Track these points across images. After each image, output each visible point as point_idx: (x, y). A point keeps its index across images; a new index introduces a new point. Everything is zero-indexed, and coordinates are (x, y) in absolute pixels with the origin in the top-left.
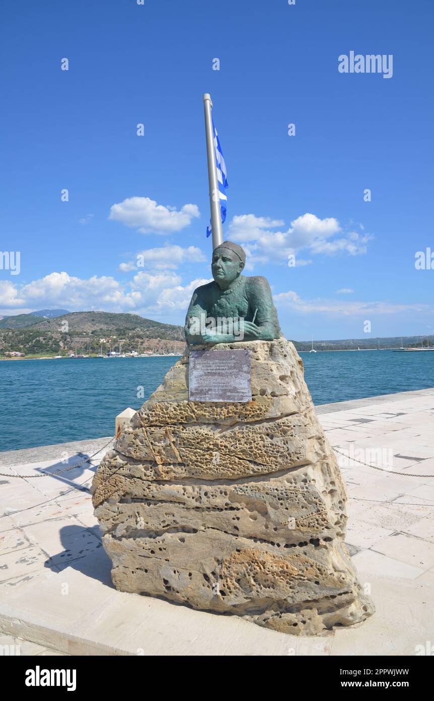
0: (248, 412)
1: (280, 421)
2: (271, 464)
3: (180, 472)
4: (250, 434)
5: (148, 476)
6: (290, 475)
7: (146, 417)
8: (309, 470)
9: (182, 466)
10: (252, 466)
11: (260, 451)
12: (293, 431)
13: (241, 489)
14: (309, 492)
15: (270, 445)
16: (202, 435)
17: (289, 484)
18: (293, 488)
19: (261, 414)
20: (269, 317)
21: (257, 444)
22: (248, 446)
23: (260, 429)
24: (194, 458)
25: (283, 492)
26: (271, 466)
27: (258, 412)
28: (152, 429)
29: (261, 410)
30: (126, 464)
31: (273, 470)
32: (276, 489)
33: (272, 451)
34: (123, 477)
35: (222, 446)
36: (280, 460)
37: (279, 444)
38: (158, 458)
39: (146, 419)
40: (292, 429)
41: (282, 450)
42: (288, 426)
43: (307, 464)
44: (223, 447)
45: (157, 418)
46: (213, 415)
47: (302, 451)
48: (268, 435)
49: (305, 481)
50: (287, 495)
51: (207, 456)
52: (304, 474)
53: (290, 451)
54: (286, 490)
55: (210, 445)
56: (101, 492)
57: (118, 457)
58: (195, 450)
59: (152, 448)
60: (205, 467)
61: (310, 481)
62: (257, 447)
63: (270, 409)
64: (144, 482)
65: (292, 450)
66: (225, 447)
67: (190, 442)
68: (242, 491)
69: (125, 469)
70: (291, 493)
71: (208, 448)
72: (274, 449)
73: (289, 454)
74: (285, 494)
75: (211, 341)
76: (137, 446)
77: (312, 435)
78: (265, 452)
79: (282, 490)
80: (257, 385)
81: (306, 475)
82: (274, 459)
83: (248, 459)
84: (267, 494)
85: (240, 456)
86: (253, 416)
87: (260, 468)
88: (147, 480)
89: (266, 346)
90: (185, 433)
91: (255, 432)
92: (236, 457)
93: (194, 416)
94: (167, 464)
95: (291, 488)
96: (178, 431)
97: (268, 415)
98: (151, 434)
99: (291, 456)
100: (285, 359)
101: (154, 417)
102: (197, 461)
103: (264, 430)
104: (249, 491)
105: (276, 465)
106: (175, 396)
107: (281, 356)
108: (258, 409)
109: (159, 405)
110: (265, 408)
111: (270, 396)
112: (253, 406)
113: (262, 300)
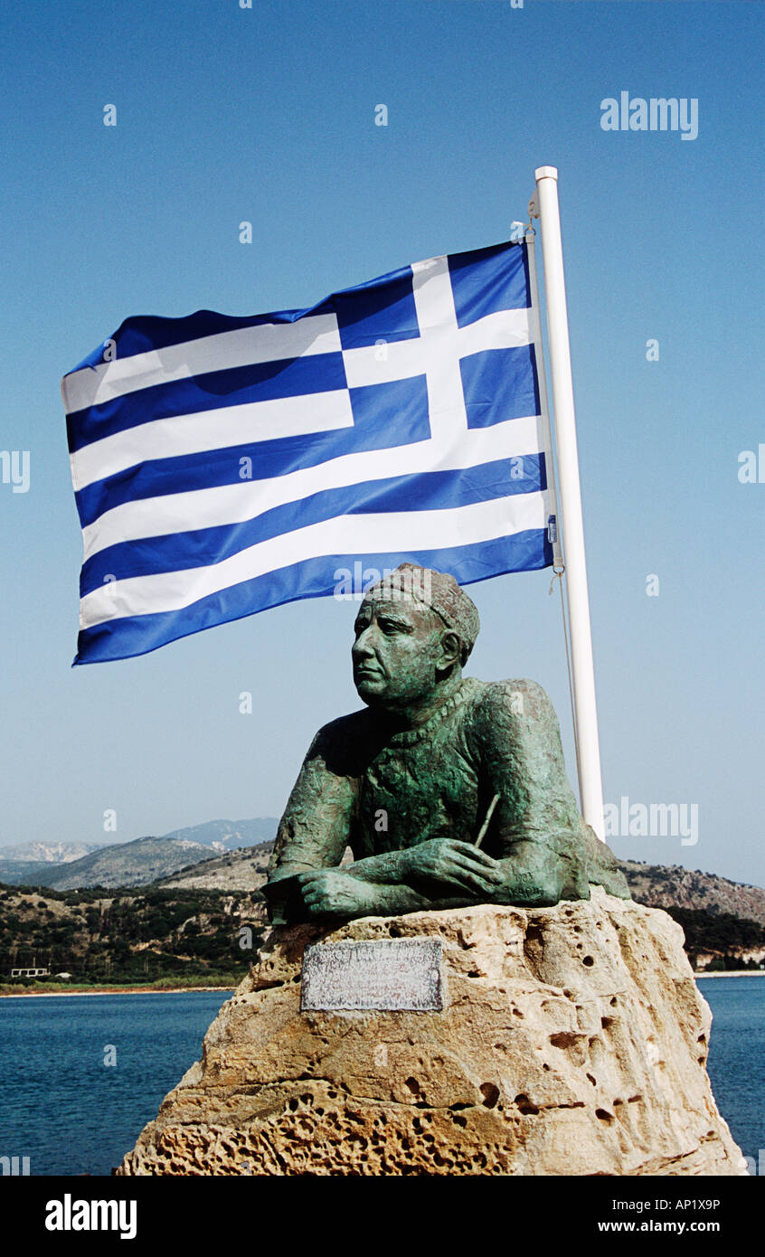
0: (443, 1170)
20: (535, 823)
63: (513, 1159)
80: (472, 1071)
100: (587, 973)
106: (231, 1101)
107: (575, 962)
108: (476, 1159)
109: (183, 1135)
110: (498, 1155)
111: (514, 1111)
112: (458, 1145)
113: (513, 762)
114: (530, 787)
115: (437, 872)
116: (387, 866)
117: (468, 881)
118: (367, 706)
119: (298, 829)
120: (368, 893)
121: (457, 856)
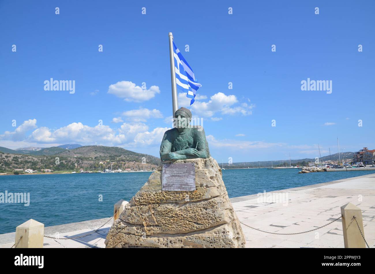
0: (194, 196)
1: (210, 200)
2: (206, 224)
3: (157, 230)
4: (195, 208)
5: (139, 233)
6: (216, 230)
7: (138, 200)
8: (226, 226)
9: (157, 226)
10: (196, 225)
11: (200, 217)
12: (217, 205)
13: (190, 238)
14: (226, 238)
15: (205, 214)
16: (169, 209)
17: (216, 235)
18: (217, 236)
19: (200, 197)
20: (204, 146)
21: (199, 213)
22: (194, 214)
23: (200, 205)
24: (164, 222)
26: (206, 225)
27: (199, 196)
28: (142, 206)
29: (200, 195)
30: (126, 227)
31: (207, 227)
32: (209, 237)
33: (207, 217)
34: (124, 234)
35: (179, 215)
36: (210, 221)
37: (210, 213)
38: (144, 223)
39: (138, 201)
40: (217, 204)
41: (211, 216)
42: (215, 203)
43: (225, 223)
44: (180, 215)
45: (144, 200)
46: (175, 198)
47: (222, 216)
48: (204, 208)
49: (224, 232)
50: (214, 240)
51: (172, 221)
52: (223, 229)
53: (216, 217)
54: (214, 237)
55: (173, 214)
56: (111, 243)
57: (121, 223)
58: (165, 218)
59: (141, 217)
60: (170, 227)
61: (226, 233)
62: (198, 215)
63: (205, 194)
64: (136, 236)
65: (217, 216)
66: (181, 215)
67: (163, 213)
68: (190, 239)
69: (125, 229)
70: (217, 239)
71: (172, 216)
72: (207, 215)
73: (215, 218)
74: (213, 240)
75: (174, 158)
76: (133, 216)
77: (227, 208)
78: (203, 217)
79: (212, 238)
80: (198, 182)
81: (224, 229)
82: (207, 221)
83: (194, 221)
84: (204, 240)
85: (189, 220)
86: (196, 198)
87: (200, 226)
88: (138, 235)
89: (203, 161)
90: (159, 208)
91: (197, 206)
92: (187, 220)
93: (164, 199)
94: (149, 226)
95: (216, 237)
96: (156, 207)
97: (204, 197)
98: (141, 209)
99: (216, 219)
100: (213, 168)
101: (143, 200)
102: (166, 224)
103: (202, 206)
104: (194, 239)
105: (209, 224)
106: (155, 188)
107: (210, 166)
108: (199, 194)
109: (145, 193)
110: (203, 194)
111: (205, 187)
112: (196, 193)
113: (200, 137)
115: (191, 153)
116: (182, 152)
119: (165, 147)
121: (194, 151)
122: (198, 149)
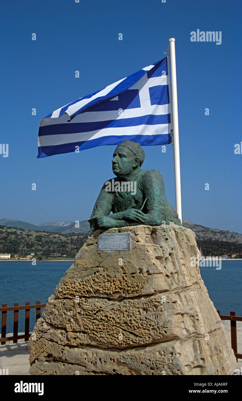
0: (129, 289)
1: (152, 297)
2: (145, 336)
3: (84, 339)
4: (131, 308)
5: (62, 341)
6: (158, 347)
7: (61, 290)
8: (177, 344)
9: (85, 334)
10: (132, 336)
11: (137, 324)
12: (162, 306)
13: (124, 357)
14: (173, 364)
15: (144, 319)
16: (97, 308)
17: (160, 356)
18: (161, 360)
19: (138, 290)
20: (155, 205)
21: (136, 317)
22: (130, 319)
23: (138, 304)
24: (91, 327)
25: (154, 363)
26: (145, 338)
27: (137, 288)
28: (65, 301)
30: (49, 329)
31: (147, 342)
32: (149, 360)
33: (147, 325)
34: (46, 341)
35: (110, 318)
36: (152, 332)
37: (151, 318)
38: (68, 326)
39: (61, 292)
40: (161, 304)
41: (153, 324)
42: (159, 302)
43: (175, 338)
44: (112, 319)
45: (68, 292)
46: (105, 290)
47: (169, 325)
48: (144, 309)
49: (172, 353)
50: (156, 366)
51: (100, 326)
52: (171, 348)
53: (159, 325)
54: (156, 360)
55: (103, 316)
56: (33, 352)
57: (44, 323)
58: (93, 321)
59: (64, 317)
60: (99, 336)
61: (175, 354)
62: (135, 320)
63: (145, 287)
64: (60, 346)
65: (161, 324)
66: (113, 318)
67: (90, 313)
68: (124, 359)
69: (48, 334)
70: (159, 364)
71: (101, 319)
72: (147, 322)
73: (158, 327)
74: (154, 364)
76: (55, 315)
77: (179, 312)
78: (142, 325)
79: (153, 361)
80: (136, 265)
81: (173, 348)
82: (148, 332)
83: (129, 330)
84: (142, 363)
85: (123, 328)
86: (133, 291)
87: (137, 340)
88: (61, 345)
89: (147, 230)
90: (86, 305)
91: (135, 306)
92: (121, 328)
93: (92, 290)
94: (75, 332)
95: (159, 360)
96: (82, 303)
97: (144, 292)
98: (64, 305)
99: (160, 330)
100: (166, 242)
101: (67, 290)
102: (94, 330)
103: (141, 305)
104: (129, 360)
105: (149, 338)
106: (81, 273)
107: (163, 239)
108: (137, 286)
109: (70, 281)
110: (142, 285)
111: (146, 274)
112: (133, 283)
113: (151, 190)
114: (155, 196)
115: (130, 217)
116: (119, 216)
117: (138, 219)
118: (116, 177)
119: (98, 207)
120: (114, 222)
121: (135, 213)
122: (145, 211)
